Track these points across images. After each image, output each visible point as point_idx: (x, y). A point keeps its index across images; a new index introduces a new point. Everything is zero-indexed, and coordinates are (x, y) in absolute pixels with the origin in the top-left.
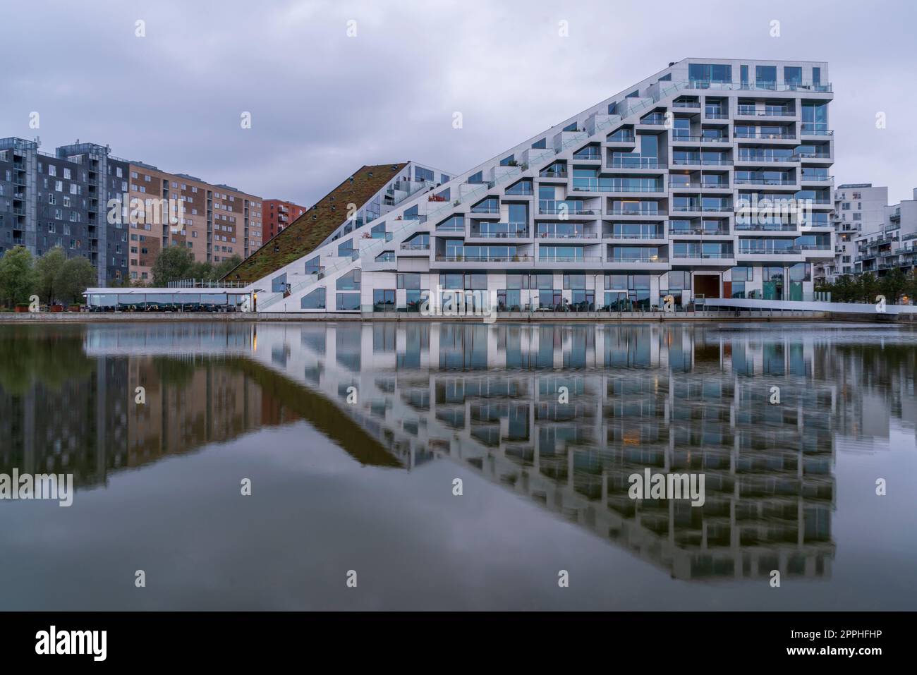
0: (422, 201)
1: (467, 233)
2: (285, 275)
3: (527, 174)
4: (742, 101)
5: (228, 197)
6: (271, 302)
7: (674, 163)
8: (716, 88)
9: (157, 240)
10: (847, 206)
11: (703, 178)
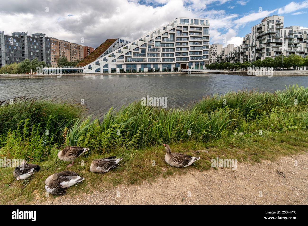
0: (122, 49)
1: (132, 56)
2: (91, 65)
3: (145, 43)
4: (191, 27)
5: (75, 46)
6: (88, 71)
7: (177, 40)
8: (186, 24)
9: (58, 56)
10: (214, 48)
11: (183, 44)
